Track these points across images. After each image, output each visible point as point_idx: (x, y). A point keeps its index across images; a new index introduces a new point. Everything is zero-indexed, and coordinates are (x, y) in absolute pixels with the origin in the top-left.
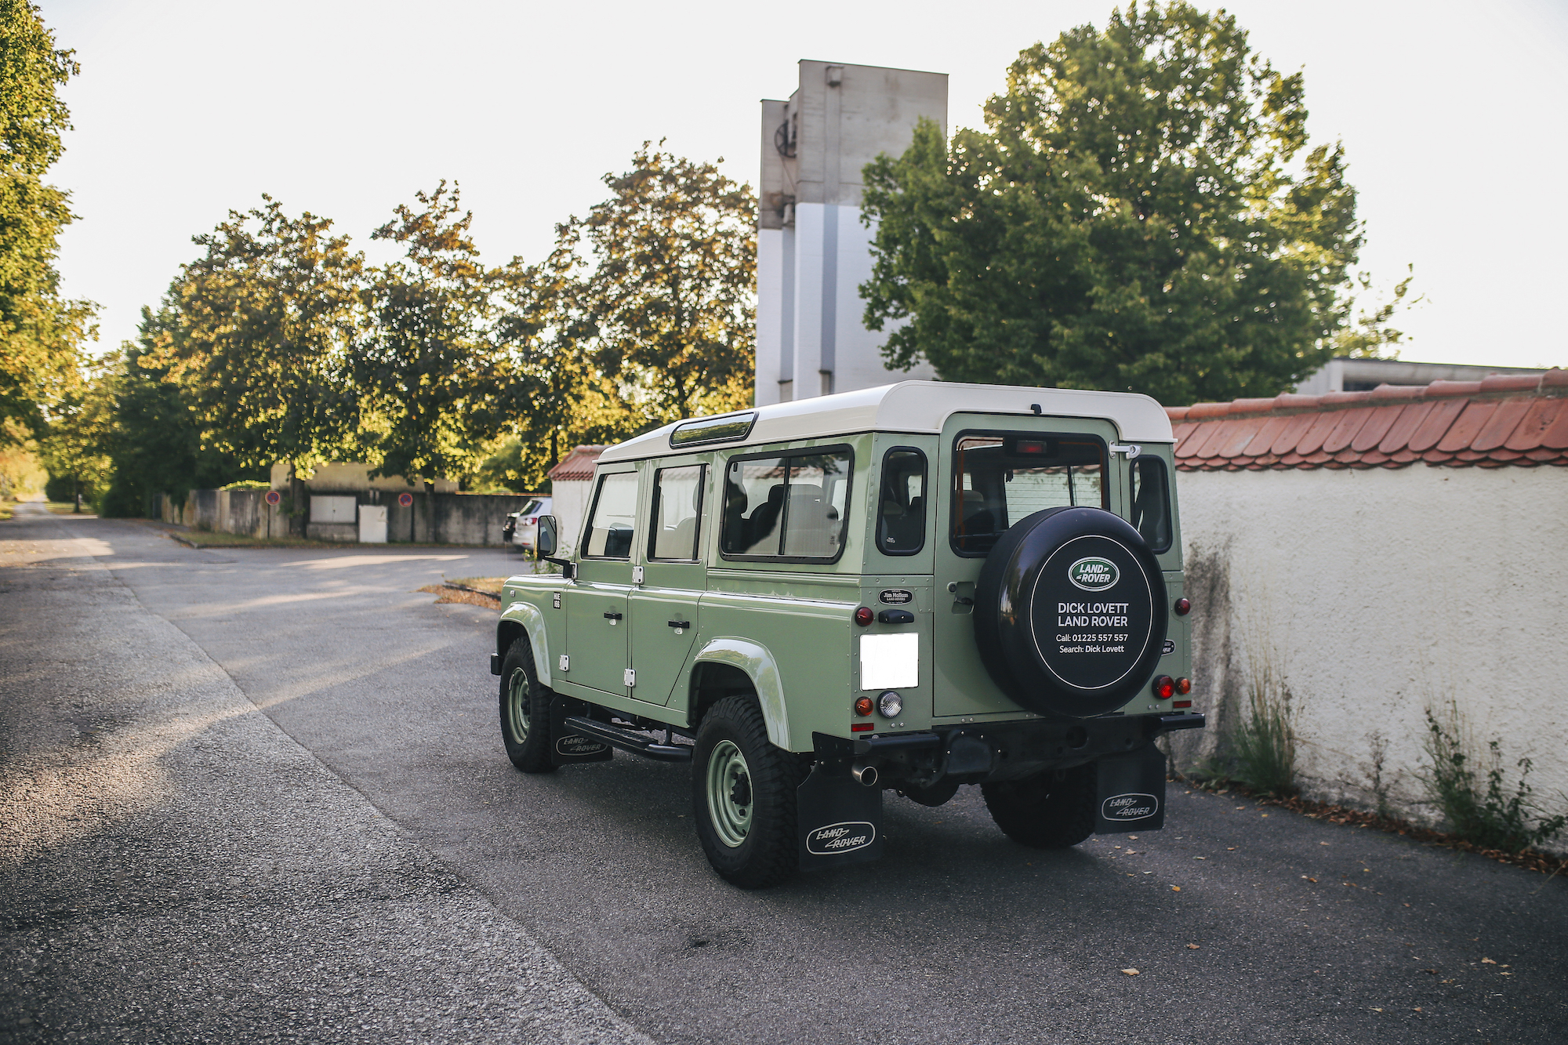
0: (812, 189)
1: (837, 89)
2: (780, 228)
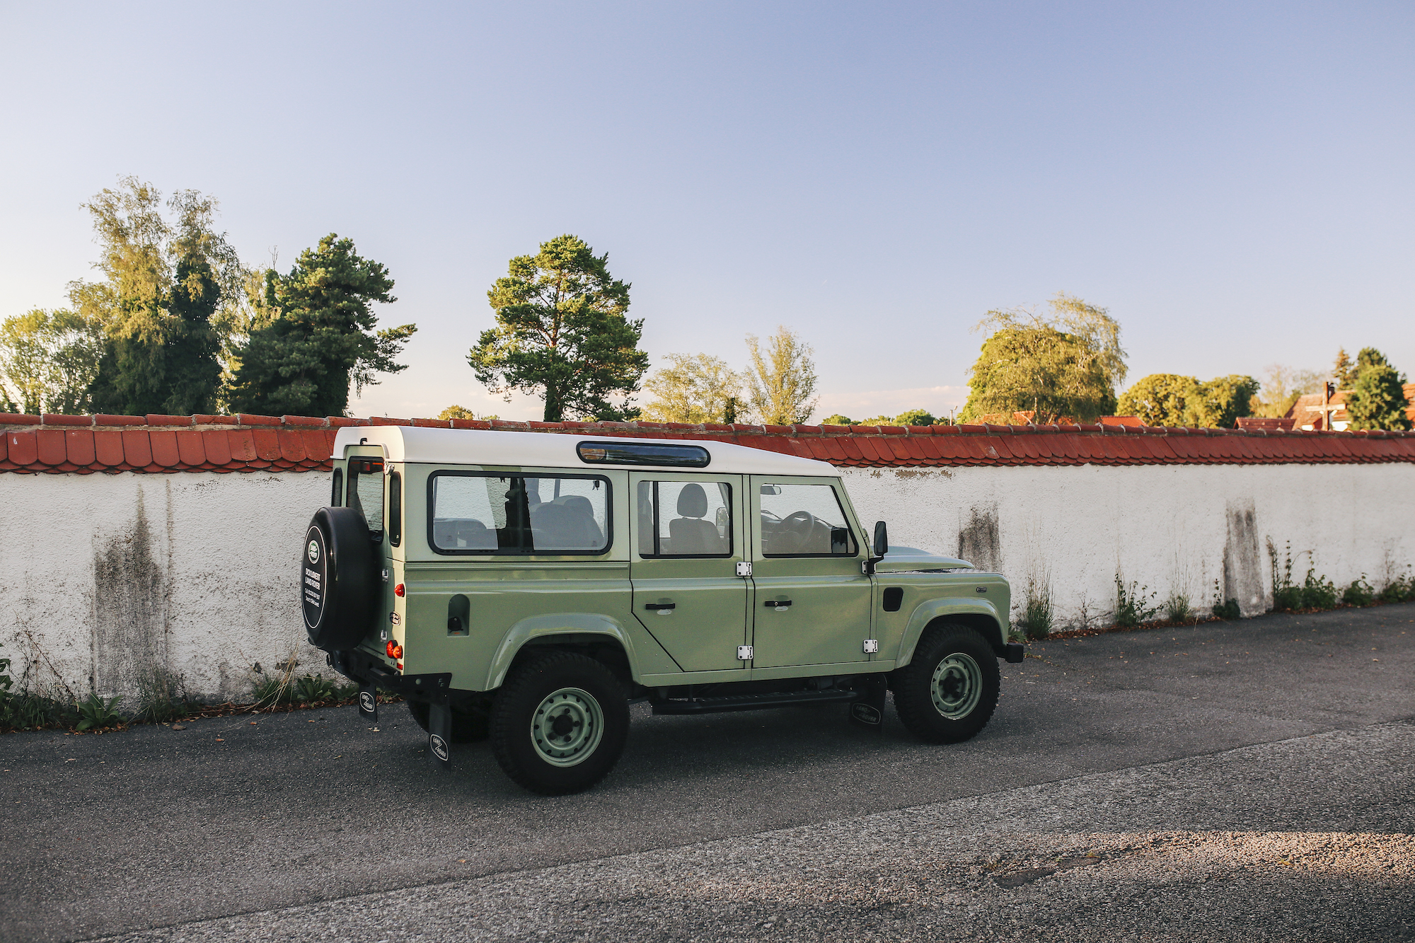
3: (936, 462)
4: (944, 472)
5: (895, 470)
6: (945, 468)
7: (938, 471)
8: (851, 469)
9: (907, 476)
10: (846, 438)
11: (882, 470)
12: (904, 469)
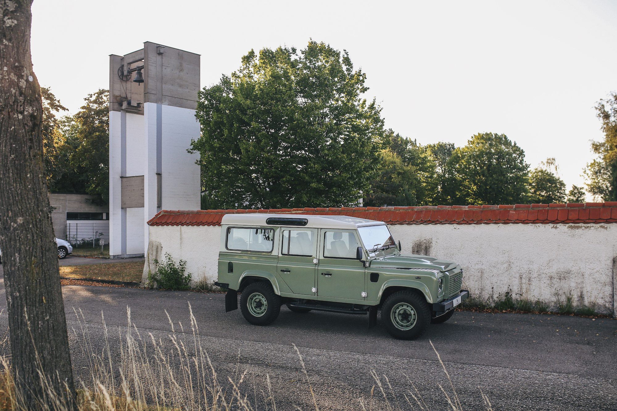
0: (152, 97)
1: (161, 56)
2: (120, 111)
3: (594, 221)
4: (601, 227)
5: (567, 225)
6: (602, 224)
7: (598, 225)
8: (539, 224)
9: (575, 228)
10: (544, 210)
11: (558, 225)
12: (573, 225)
